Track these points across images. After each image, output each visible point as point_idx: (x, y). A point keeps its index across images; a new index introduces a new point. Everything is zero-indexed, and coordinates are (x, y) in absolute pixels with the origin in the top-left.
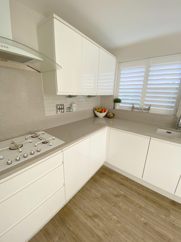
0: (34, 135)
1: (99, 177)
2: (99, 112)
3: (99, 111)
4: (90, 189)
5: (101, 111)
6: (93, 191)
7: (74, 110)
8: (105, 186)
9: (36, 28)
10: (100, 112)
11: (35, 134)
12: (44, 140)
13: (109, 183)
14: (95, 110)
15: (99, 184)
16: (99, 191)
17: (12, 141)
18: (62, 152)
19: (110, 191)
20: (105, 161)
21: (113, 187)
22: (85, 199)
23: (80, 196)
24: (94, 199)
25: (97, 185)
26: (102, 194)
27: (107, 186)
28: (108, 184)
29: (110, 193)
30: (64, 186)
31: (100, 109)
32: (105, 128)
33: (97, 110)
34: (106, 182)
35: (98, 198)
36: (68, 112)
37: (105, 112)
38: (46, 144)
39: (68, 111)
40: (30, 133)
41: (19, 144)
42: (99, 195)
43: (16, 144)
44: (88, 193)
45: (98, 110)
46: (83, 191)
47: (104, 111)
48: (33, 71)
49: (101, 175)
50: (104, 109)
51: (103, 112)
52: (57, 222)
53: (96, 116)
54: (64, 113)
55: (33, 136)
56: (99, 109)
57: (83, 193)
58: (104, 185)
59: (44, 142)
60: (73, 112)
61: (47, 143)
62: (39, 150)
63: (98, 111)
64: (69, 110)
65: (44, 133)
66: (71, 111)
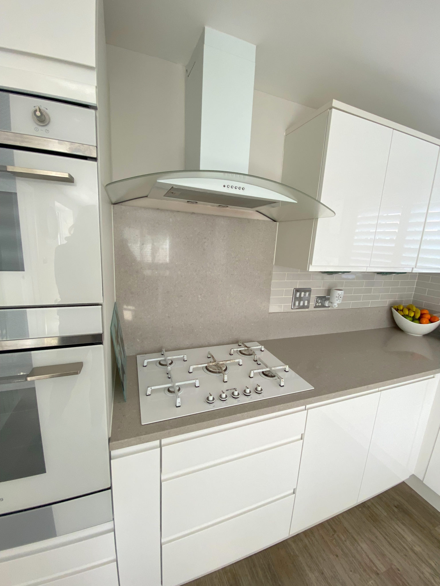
0: (245, 350)
1: (385, 514)
2: (411, 319)
3: (412, 315)
4: (356, 537)
5: (418, 316)
6: (364, 546)
7: (336, 304)
8: (406, 550)
9: (285, 134)
10: (414, 319)
11: (247, 347)
12: (268, 369)
13: (419, 546)
14: (397, 310)
15: (387, 535)
16: (383, 555)
17: (209, 353)
18: (306, 411)
19: (423, 573)
20: (413, 475)
21: (433, 564)
22: (337, 556)
23: (323, 538)
24: (365, 570)
25: (378, 534)
26: (392, 568)
27: (411, 553)
28: (417, 549)
29: (420, 577)
30: (294, 495)
31: (414, 309)
32: (432, 376)
33: (402, 310)
34: (409, 539)
35: (378, 574)
36: (319, 307)
37: (431, 321)
38: (271, 379)
39: (317, 304)
40: (236, 342)
41: (221, 363)
42: (383, 569)
43: (217, 362)
44: (348, 543)
45: (407, 312)
46: (335, 531)
47: (428, 316)
48: (264, 221)
49: (394, 511)
50: (431, 312)
51: (424, 320)
52: (260, 573)
53: (396, 327)
54: (307, 310)
55: (243, 352)
56: (409, 310)
57: (333, 535)
58: (400, 543)
59: (267, 373)
60: (330, 308)
61: (272, 377)
62: (259, 389)
63: (405, 316)
64: (320, 304)
65: (263, 349)
66: (327, 305)
